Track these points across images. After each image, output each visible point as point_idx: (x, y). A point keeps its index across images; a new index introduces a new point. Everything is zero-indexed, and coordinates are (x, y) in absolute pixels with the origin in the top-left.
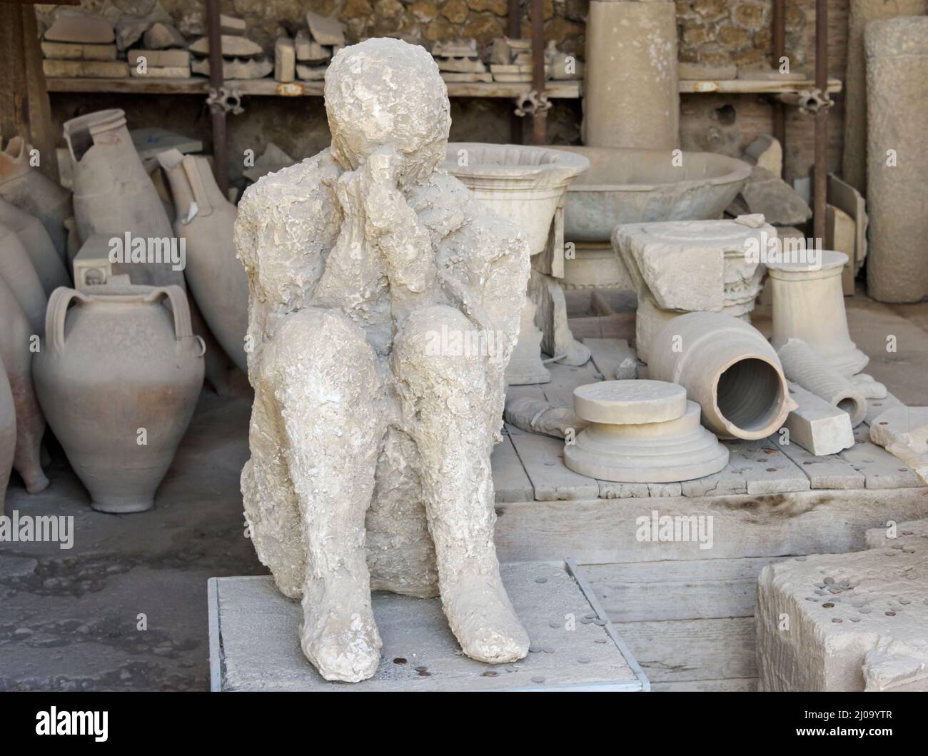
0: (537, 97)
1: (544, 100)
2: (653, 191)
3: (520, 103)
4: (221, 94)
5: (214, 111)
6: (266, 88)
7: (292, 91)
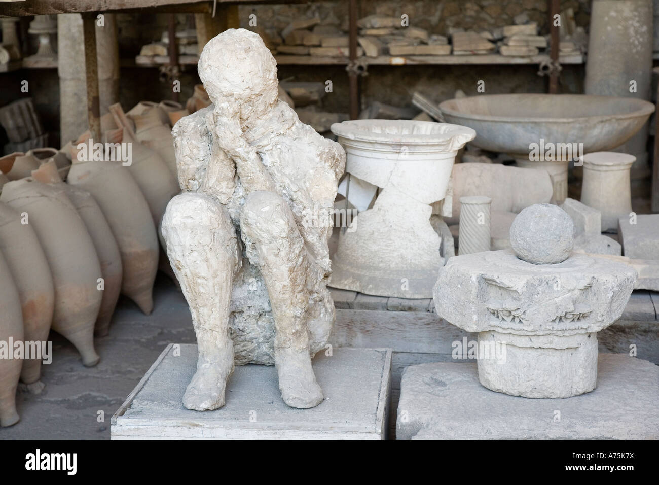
0: (552, 64)
1: (557, 65)
2: (573, 122)
3: (541, 67)
4: (354, 64)
5: (350, 74)
6: (383, 61)
7: (398, 61)
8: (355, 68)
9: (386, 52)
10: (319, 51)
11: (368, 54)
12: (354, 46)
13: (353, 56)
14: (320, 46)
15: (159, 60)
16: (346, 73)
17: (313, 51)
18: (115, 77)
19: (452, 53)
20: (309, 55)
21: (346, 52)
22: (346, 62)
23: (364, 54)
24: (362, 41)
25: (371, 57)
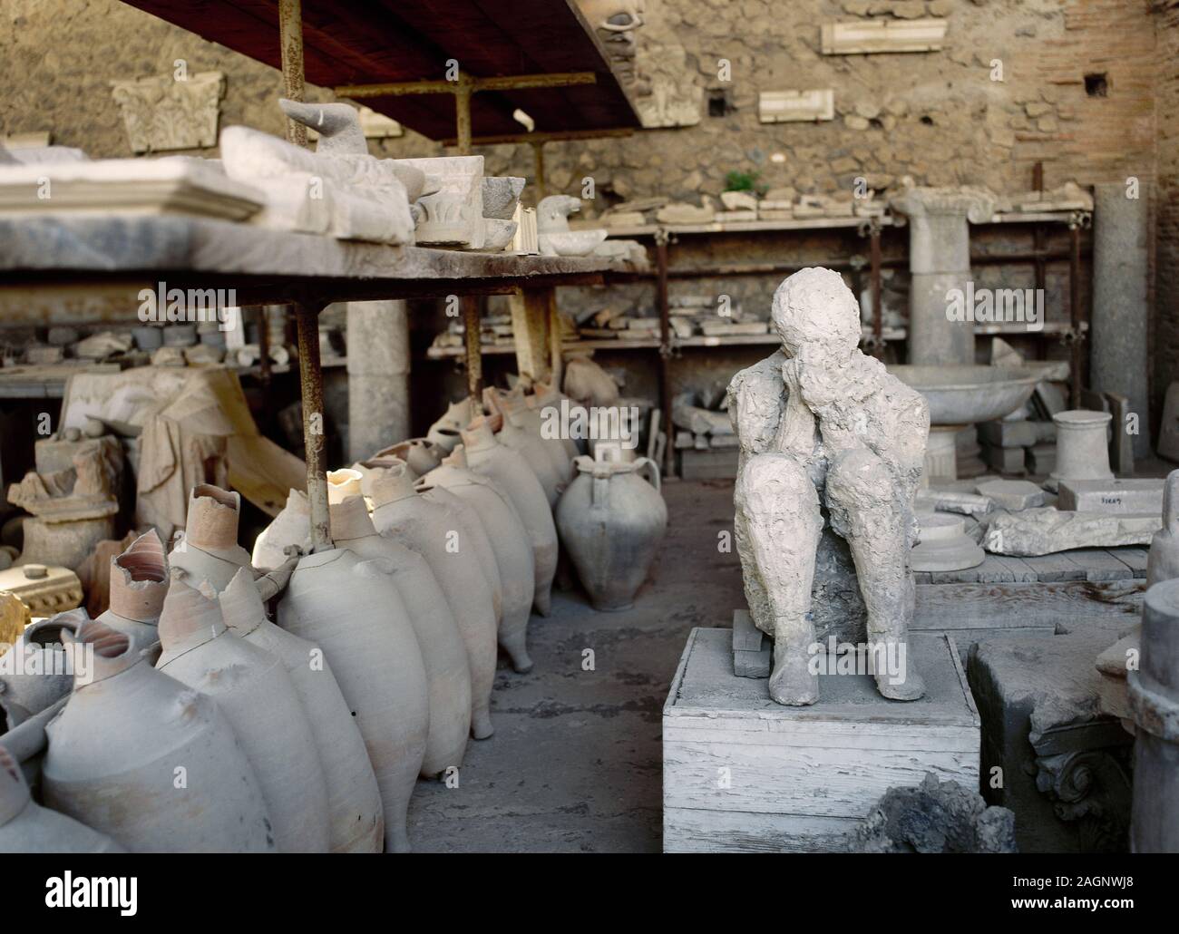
0: (876, 339)
4: (668, 346)
5: (664, 357)
6: (697, 341)
7: (712, 342)
8: (669, 351)
9: (698, 332)
10: (627, 334)
11: (680, 335)
12: (665, 326)
13: (665, 338)
14: (627, 328)
15: (451, 351)
16: (660, 355)
17: (620, 334)
18: (409, 370)
19: (769, 331)
20: (616, 338)
21: (658, 334)
22: (657, 344)
23: (676, 336)
24: (674, 321)
25: (683, 339)
